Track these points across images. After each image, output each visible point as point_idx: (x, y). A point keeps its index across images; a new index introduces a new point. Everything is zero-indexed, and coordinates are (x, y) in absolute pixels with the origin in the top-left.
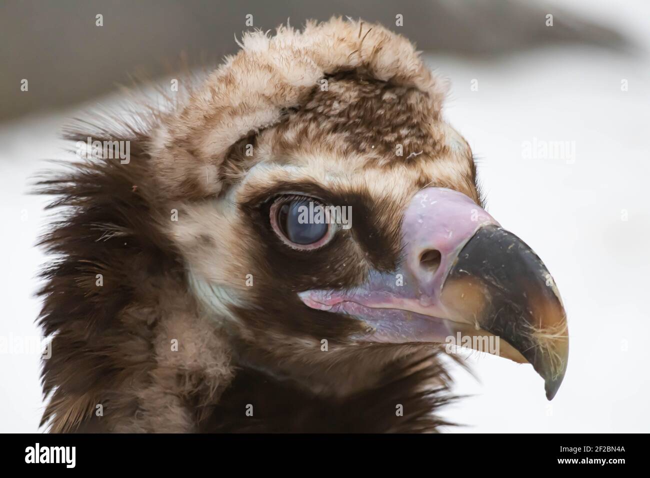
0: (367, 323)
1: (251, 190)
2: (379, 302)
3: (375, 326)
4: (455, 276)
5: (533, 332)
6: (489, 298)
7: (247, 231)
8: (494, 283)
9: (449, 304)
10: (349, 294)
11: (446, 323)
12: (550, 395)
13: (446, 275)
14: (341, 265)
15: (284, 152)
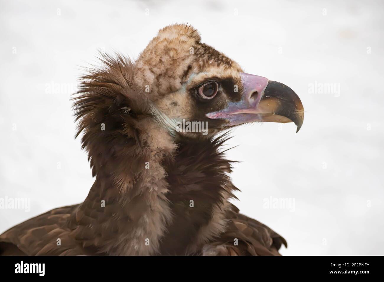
0: (228, 120)
1: (193, 84)
2: (234, 112)
3: (231, 121)
4: (264, 98)
5: (297, 111)
6: (280, 104)
7: (190, 97)
8: (281, 98)
9: (262, 108)
10: (223, 111)
11: (259, 116)
12: (297, 132)
14: (220, 102)
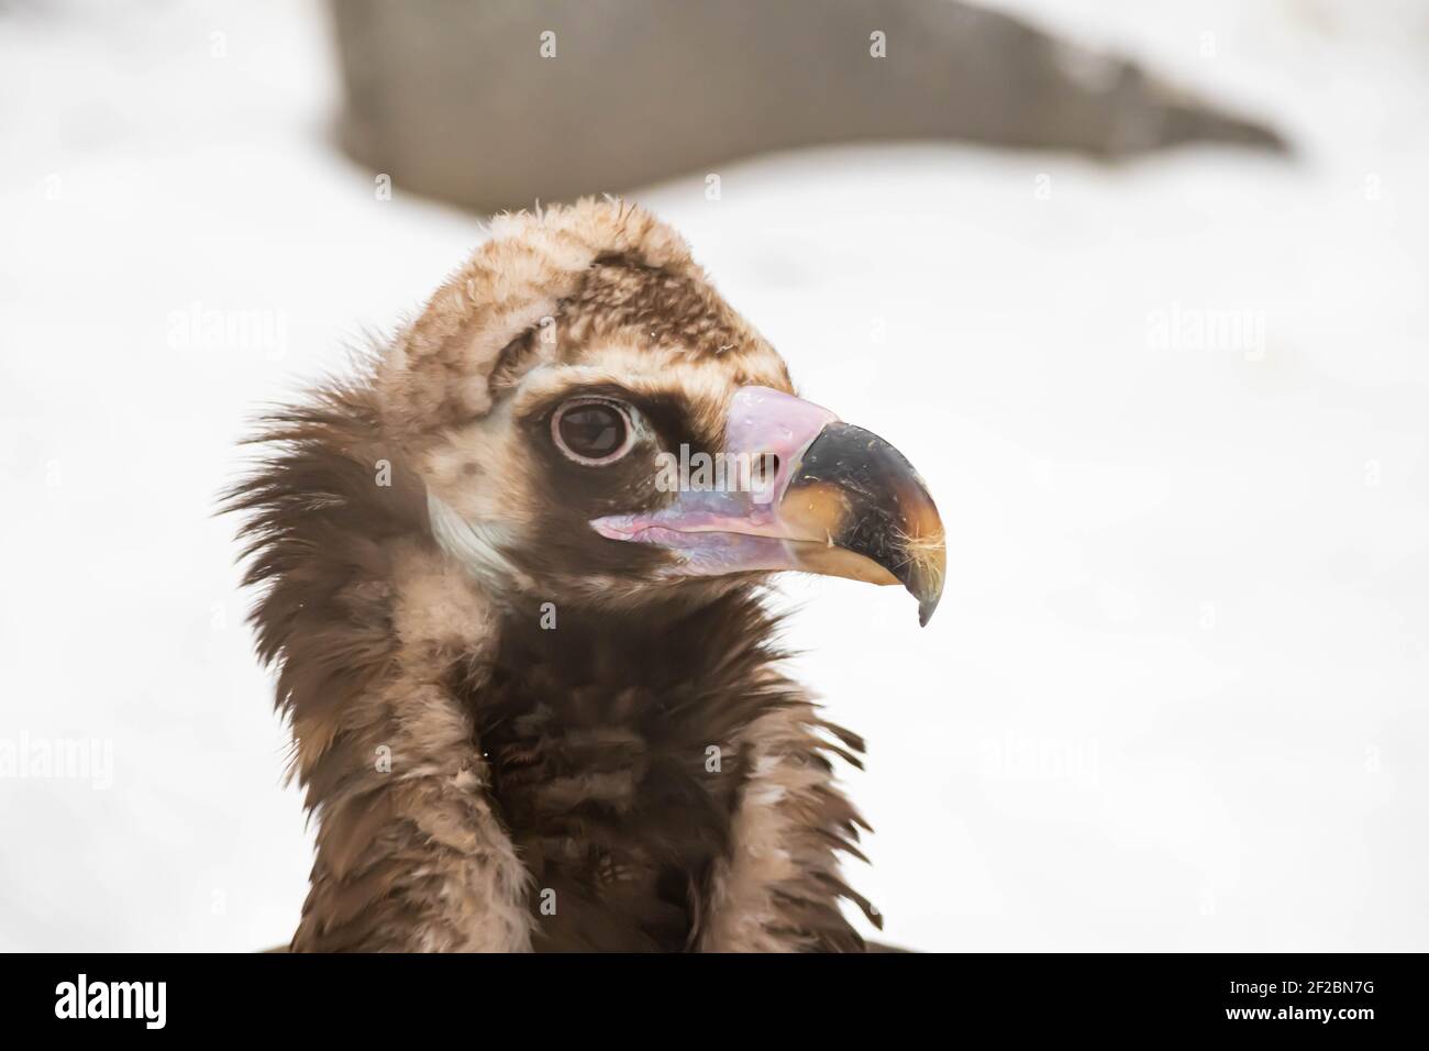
0: (677, 553)
1: (533, 400)
2: (691, 524)
3: (689, 555)
4: (800, 483)
5: (908, 542)
6: (848, 507)
7: (524, 451)
8: (854, 488)
9: (792, 519)
10: (655, 518)
11: (787, 546)
12: (923, 621)
13: (786, 484)
14: (645, 483)
15: (570, 351)
